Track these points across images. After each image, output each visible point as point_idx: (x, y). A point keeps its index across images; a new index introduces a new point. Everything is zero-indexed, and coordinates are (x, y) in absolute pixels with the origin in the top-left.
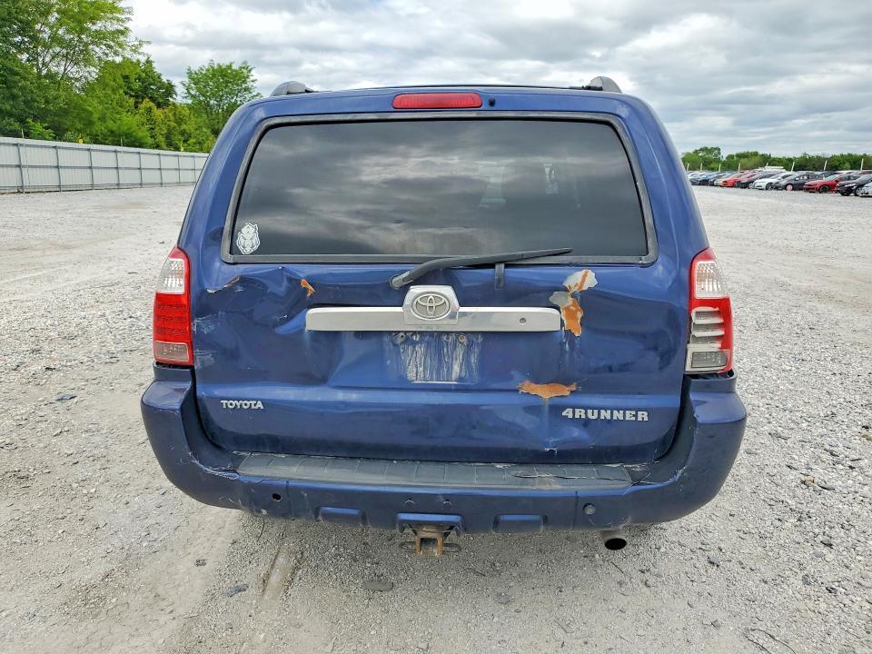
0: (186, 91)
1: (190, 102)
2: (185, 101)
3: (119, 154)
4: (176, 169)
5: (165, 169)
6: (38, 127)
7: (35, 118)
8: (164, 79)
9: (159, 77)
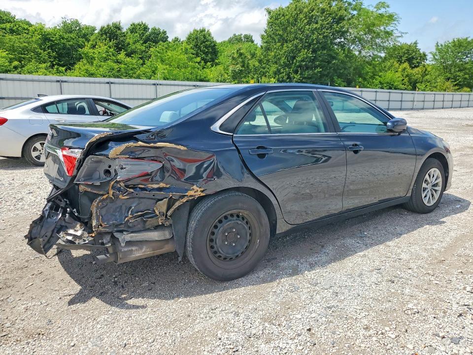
0: (432, 57)
1: (434, 63)
2: (431, 63)
3: (378, 93)
4: (412, 101)
5: (404, 101)
6: (339, 81)
7: (339, 77)
8: (421, 52)
9: (419, 51)
